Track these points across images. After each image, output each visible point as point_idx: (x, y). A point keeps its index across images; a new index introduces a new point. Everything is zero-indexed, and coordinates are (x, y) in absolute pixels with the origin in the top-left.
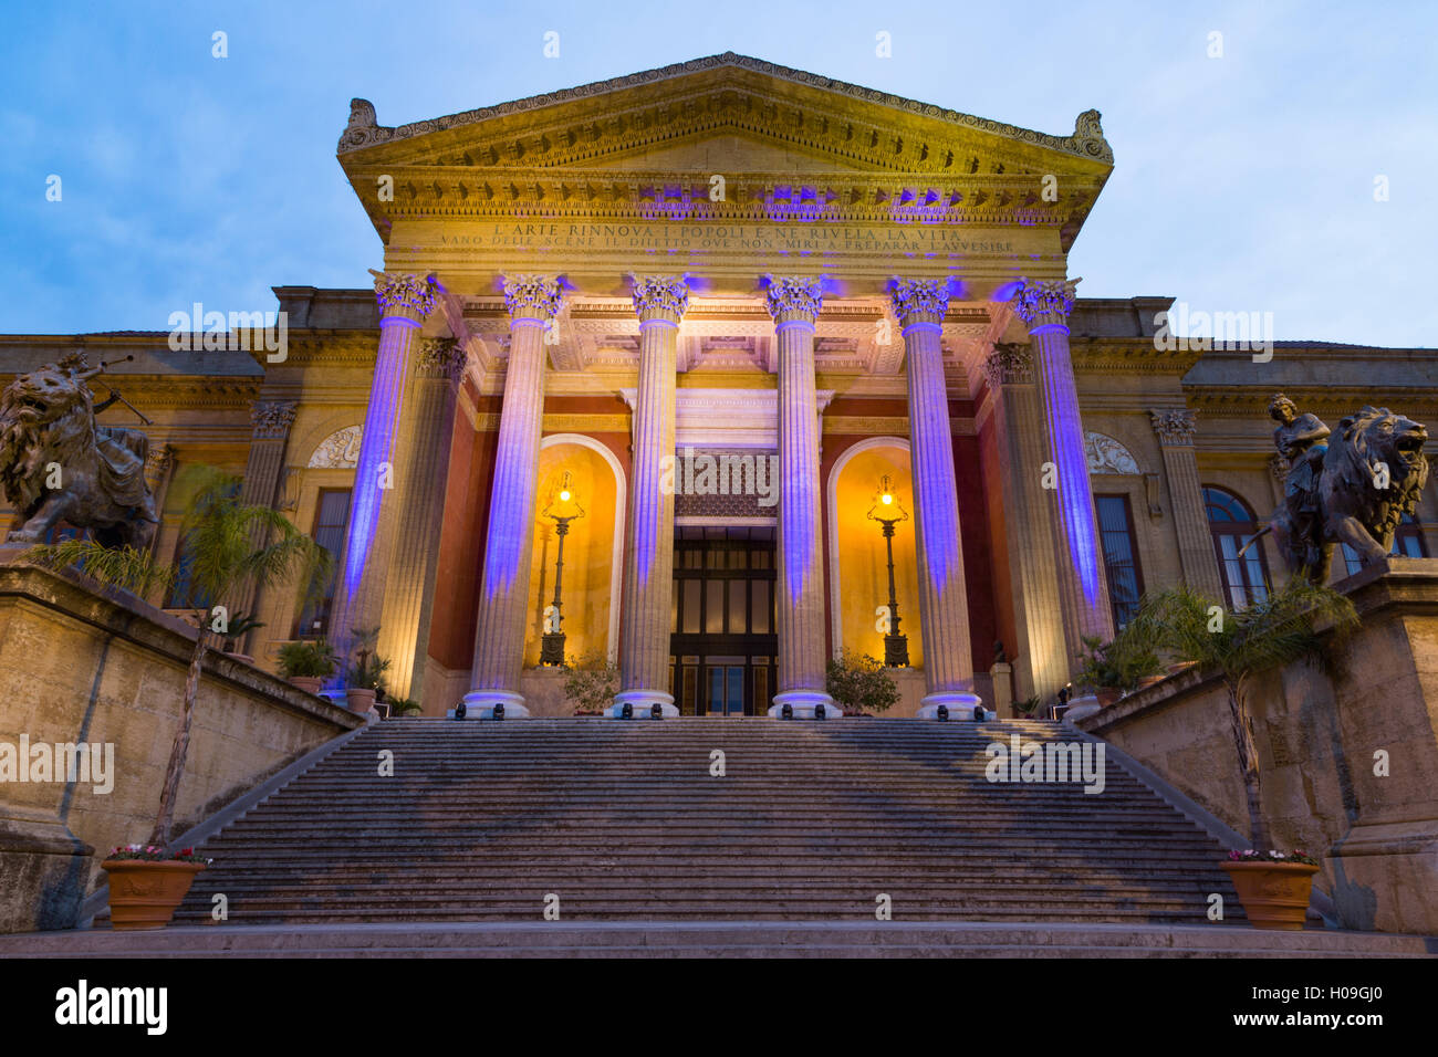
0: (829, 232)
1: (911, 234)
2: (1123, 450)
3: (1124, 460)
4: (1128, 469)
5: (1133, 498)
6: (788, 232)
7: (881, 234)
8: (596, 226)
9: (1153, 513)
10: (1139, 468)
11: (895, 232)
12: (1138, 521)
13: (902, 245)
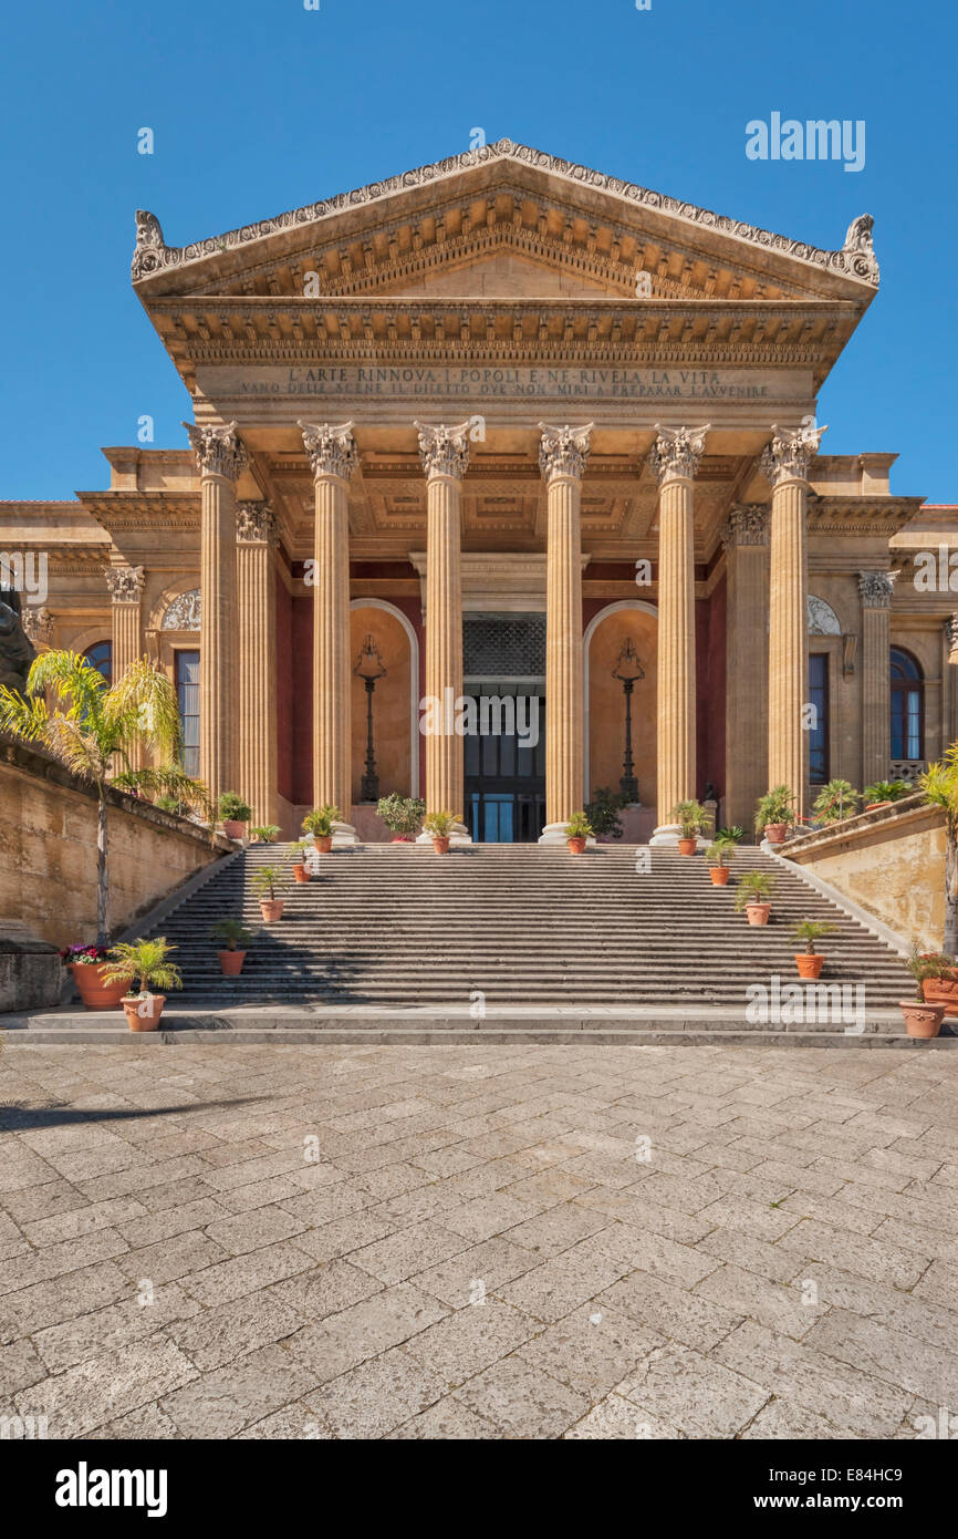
0: (597, 375)
1: (675, 377)
2: (830, 612)
3: (830, 621)
4: (831, 630)
5: (831, 657)
6: (560, 375)
7: (646, 376)
8: (382, 369)
9: (847, 671)
10: (841, 629)
11: (660, 373)
12: (832, 678)
13: (664, 390)
